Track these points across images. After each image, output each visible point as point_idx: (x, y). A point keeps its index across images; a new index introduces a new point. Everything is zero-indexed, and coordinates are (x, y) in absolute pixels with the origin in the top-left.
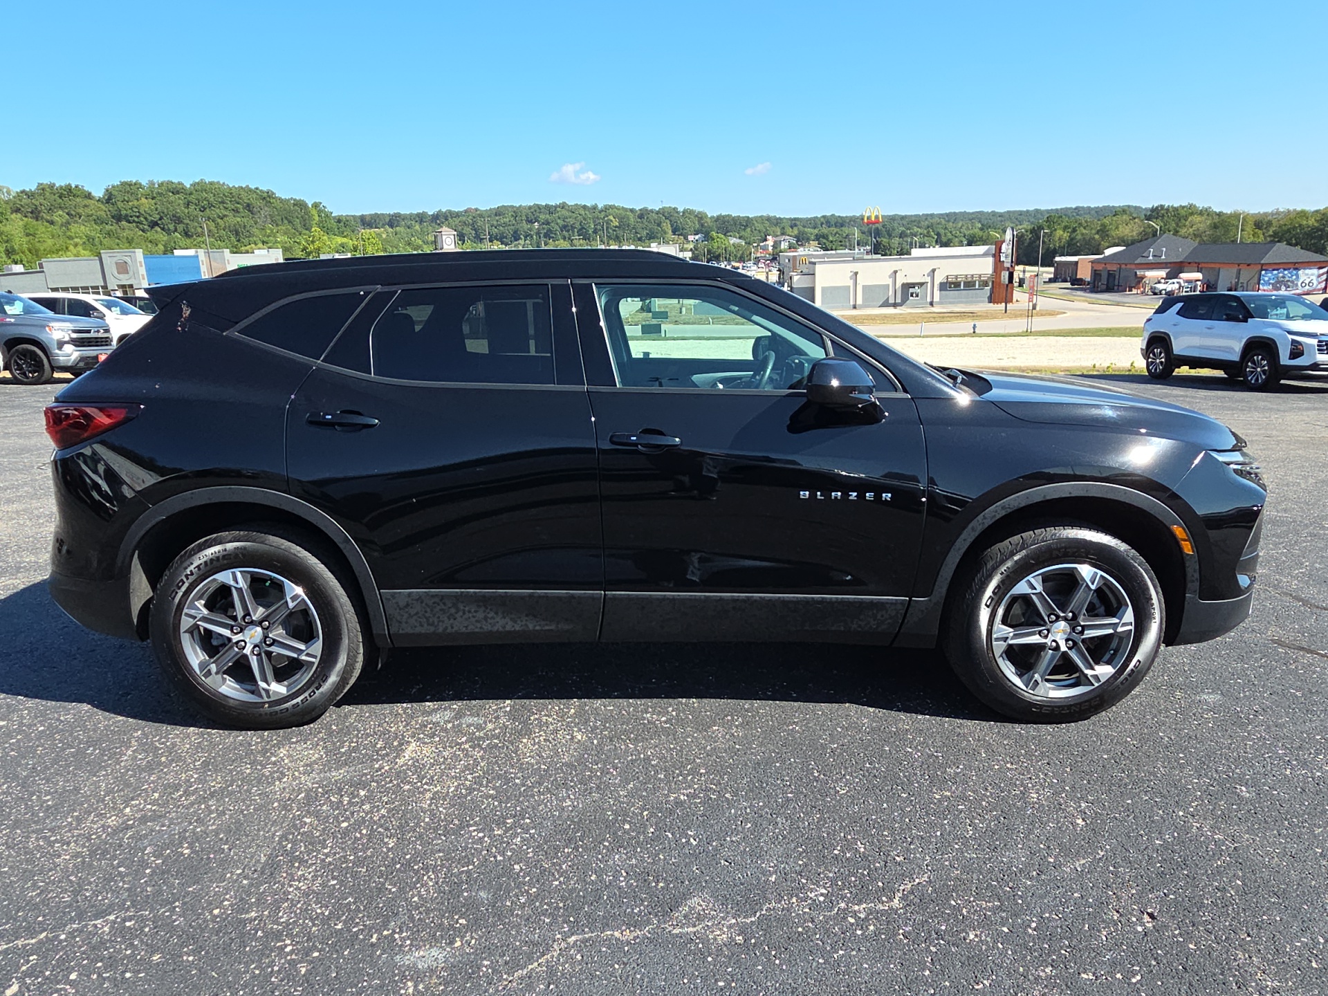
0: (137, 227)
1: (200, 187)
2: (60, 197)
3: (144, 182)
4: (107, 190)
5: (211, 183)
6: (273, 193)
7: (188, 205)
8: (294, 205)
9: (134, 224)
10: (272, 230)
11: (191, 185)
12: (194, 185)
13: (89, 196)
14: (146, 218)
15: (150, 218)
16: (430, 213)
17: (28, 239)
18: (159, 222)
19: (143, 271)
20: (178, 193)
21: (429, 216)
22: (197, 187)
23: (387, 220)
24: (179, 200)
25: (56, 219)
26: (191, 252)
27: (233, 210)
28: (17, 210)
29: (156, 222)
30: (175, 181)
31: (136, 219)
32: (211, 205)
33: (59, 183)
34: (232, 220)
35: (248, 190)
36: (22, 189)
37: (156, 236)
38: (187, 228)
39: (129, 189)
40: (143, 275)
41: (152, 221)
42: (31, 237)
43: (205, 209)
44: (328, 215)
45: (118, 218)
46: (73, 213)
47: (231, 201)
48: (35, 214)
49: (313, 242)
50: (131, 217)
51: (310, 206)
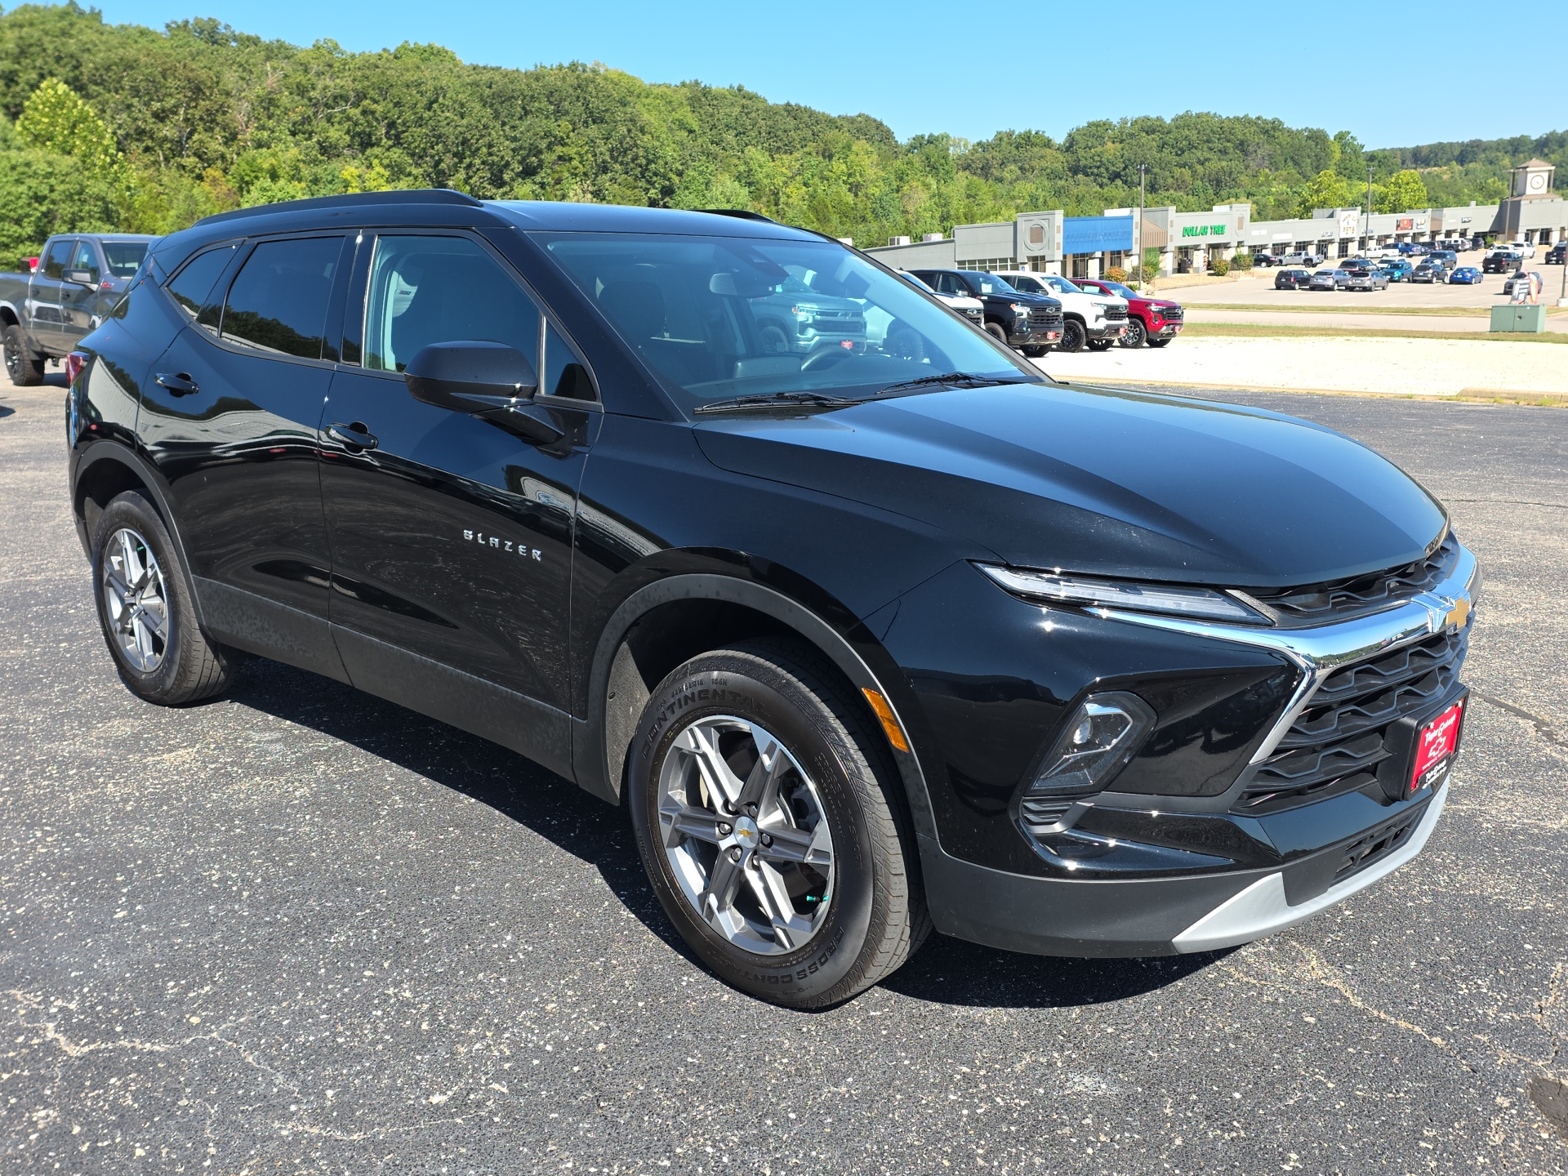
0: (1095, 180)
1: (1183, 122)
2: (1017, 148)
3: (1115, 120)
4: (1070, 135)
5: (1198, 116)
6: (1281, 123)
7: (1161, 148)
8: (1309, 138)
9: (1092, 178)
10: (1267, 176)
11: (1173, 120)
12: (1174, 120)
13: (1048, 144)
14: (1107, 169)
15: (1112, 168)
16: (1534, 137)
17: (967, 201)
18: (1122, 173)
19: (1059, 238)
20: (1153, 132)
21: (1532, 142)
22: (1179, 122)
23: (1456, 153)
24: (1151, 141)
25: (1006, 175)
26: (1125, 212)
27: (1220, 151)
28: (967, 167)
29: (1119, 173)
30: (1153, 116)
31: (1095, 171)
32: (1191, 146)
33: (1019, 129)
34: (1217, 164)
35: (1246, 121)
36: (978, 140)
37: (1114, 192)
38: (1155, 178)
39: (1097, 131)
40: (1058, 244)
41: (1114, 171)
42: (972, 199)
43: (1183, 152)
44: (1356, 151)
45: (1075, 170)
46: (1027, 166)
47: (1218, 139)
48: (985, 171)
49: (1317, 191)
50: (1090, 168)
51: (1332, 138)
